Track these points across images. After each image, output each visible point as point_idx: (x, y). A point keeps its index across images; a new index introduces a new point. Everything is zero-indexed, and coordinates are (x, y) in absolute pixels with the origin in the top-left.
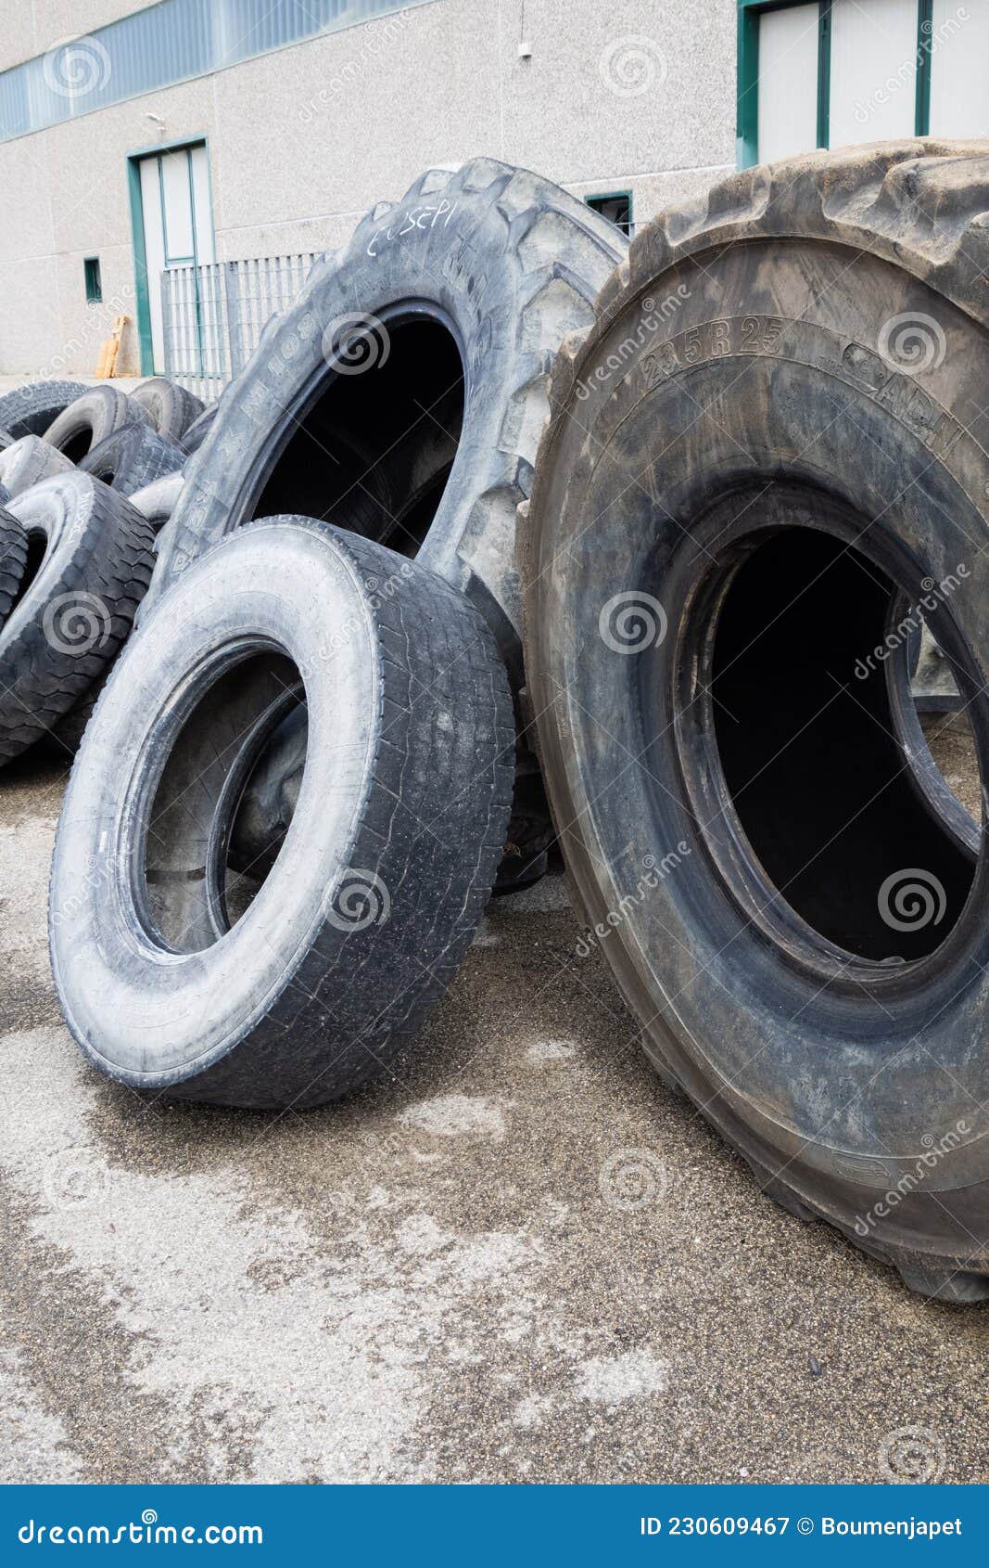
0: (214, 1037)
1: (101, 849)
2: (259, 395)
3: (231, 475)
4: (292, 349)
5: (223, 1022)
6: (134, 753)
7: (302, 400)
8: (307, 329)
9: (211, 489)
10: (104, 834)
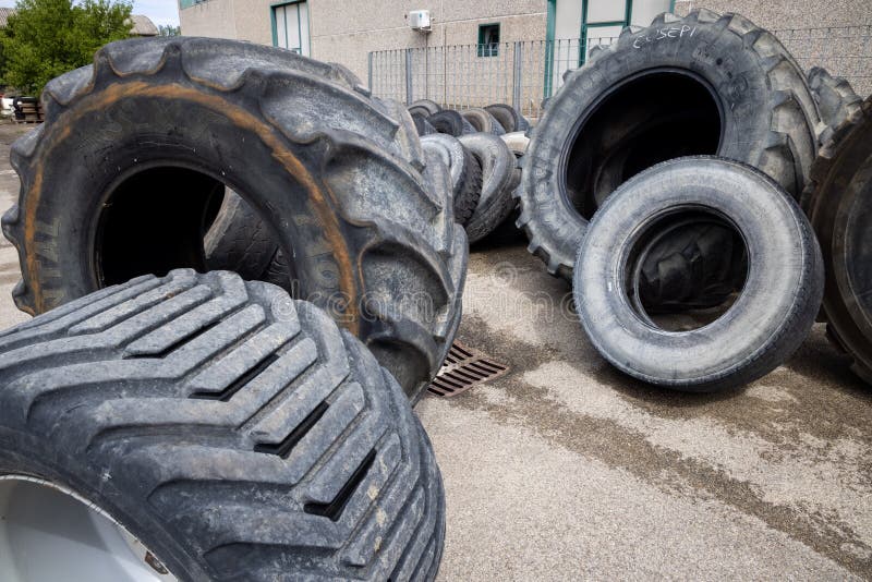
0: (726, 365)
1: (610, 290)
2: (569, 105)
3: (560, 136)
4: (587, 85)
5: (731, 359)
6: (619, 251)
7: (593, 107)
8: (596, 77)
9: (549, 142)
10: (610, 284)
